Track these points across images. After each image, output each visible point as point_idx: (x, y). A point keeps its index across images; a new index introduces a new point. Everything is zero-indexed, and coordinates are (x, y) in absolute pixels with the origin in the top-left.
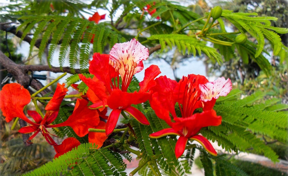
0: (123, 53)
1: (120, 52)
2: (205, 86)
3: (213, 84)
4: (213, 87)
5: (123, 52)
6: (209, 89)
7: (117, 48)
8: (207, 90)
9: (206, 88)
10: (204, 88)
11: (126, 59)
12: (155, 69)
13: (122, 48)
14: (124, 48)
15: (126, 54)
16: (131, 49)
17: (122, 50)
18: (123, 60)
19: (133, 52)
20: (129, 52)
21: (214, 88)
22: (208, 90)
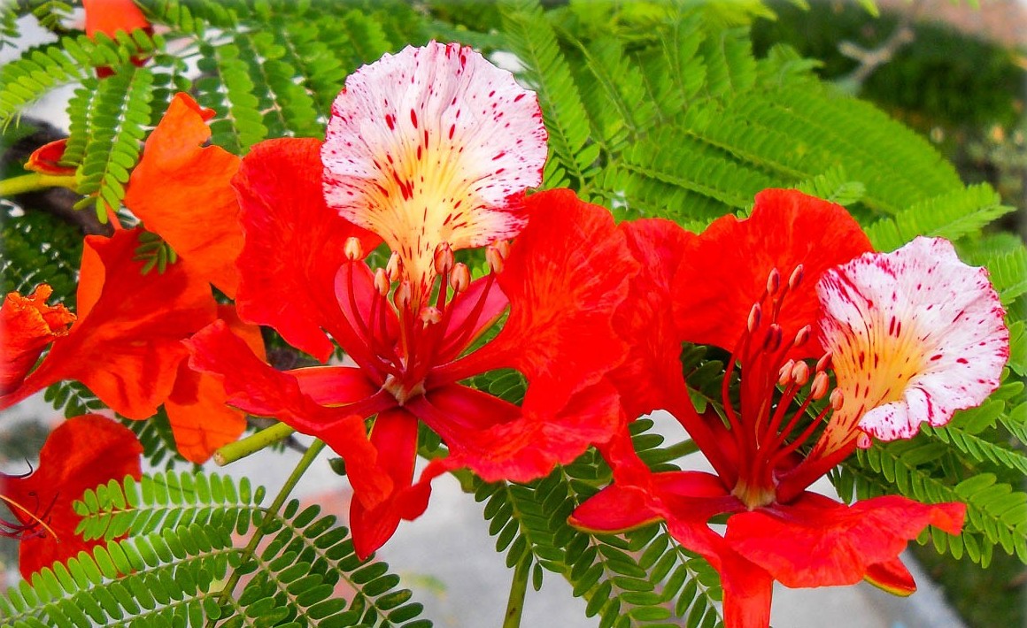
0: (392, 127)
1: (374, 131)
2: (848, 281)
3: (889, 277)
4: (891, 294)
5: (390, 121)
6: (870, 304)
7: (353, 109)
8: (862, 305)
9: (850, 290)
10: (844, 292)
11: (409, 159)
12: (596, 227)
13: (380, 104)
14: (391, 100)
15: (406, 133)
16: (435, 103)
17: (383, 116)
18: (397, 166)
19: (449, 120)
20: (428, 119)
21: (898, 295)
22: (867, 304)
